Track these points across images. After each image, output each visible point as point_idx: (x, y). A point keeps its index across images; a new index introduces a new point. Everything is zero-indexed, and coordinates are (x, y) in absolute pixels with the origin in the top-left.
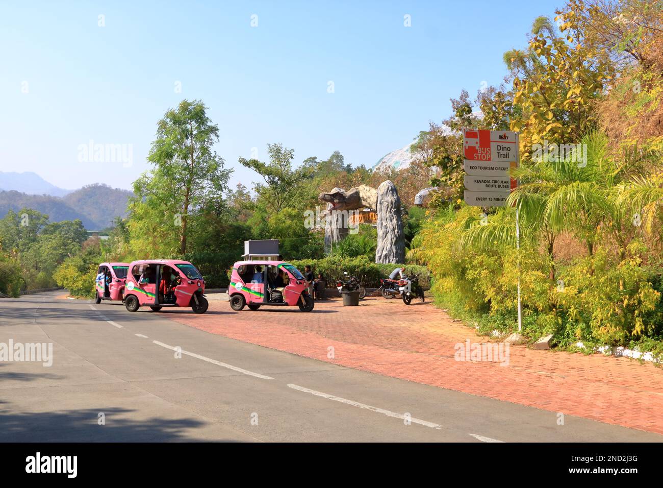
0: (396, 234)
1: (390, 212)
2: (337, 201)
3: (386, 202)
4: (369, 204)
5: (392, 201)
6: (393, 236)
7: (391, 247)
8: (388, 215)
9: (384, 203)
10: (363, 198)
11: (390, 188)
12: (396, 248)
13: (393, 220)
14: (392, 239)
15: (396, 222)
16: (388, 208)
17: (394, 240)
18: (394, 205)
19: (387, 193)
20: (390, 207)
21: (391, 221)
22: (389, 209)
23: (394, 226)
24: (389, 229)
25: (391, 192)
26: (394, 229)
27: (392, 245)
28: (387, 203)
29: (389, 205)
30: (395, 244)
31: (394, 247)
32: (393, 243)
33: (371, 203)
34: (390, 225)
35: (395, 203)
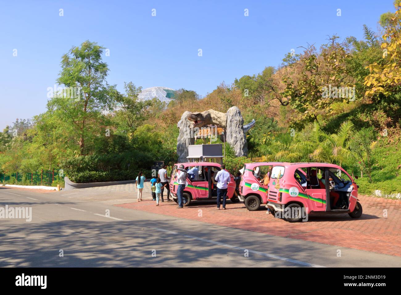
0: (243, 142)
1: (239, 127)
2: (200, 119)
3: (235, 120)
4: (219, 122)
5: (240, 120)
6: (241, 144)
7: (240, 151)
8: (237, 130)
9: (234, 121)
10: (214, 118)
11: (238, 111)
12: (243, 152)
13: (241, 133)
14: (241, 145)
15: (243, 134)
16: (237, 124)
17: (242, 146)
18: (241, 123)
19: (236, 115)
20: (238, 124)
21: (240, 133)
22: (238, 126)
23: (242, 137)
24: (239, 139)
25: (238, 114)
26: (242, 139)
27: (240, 150)
28: (236, 122)
29: (238, 123)
30: (243, 149)
31: (242, 151)
32: (242, 148)
33: (221, 121)
34: (238, 136)
35: (242, 121)
